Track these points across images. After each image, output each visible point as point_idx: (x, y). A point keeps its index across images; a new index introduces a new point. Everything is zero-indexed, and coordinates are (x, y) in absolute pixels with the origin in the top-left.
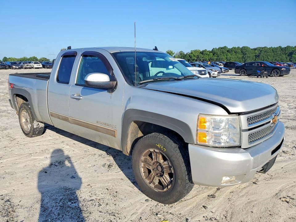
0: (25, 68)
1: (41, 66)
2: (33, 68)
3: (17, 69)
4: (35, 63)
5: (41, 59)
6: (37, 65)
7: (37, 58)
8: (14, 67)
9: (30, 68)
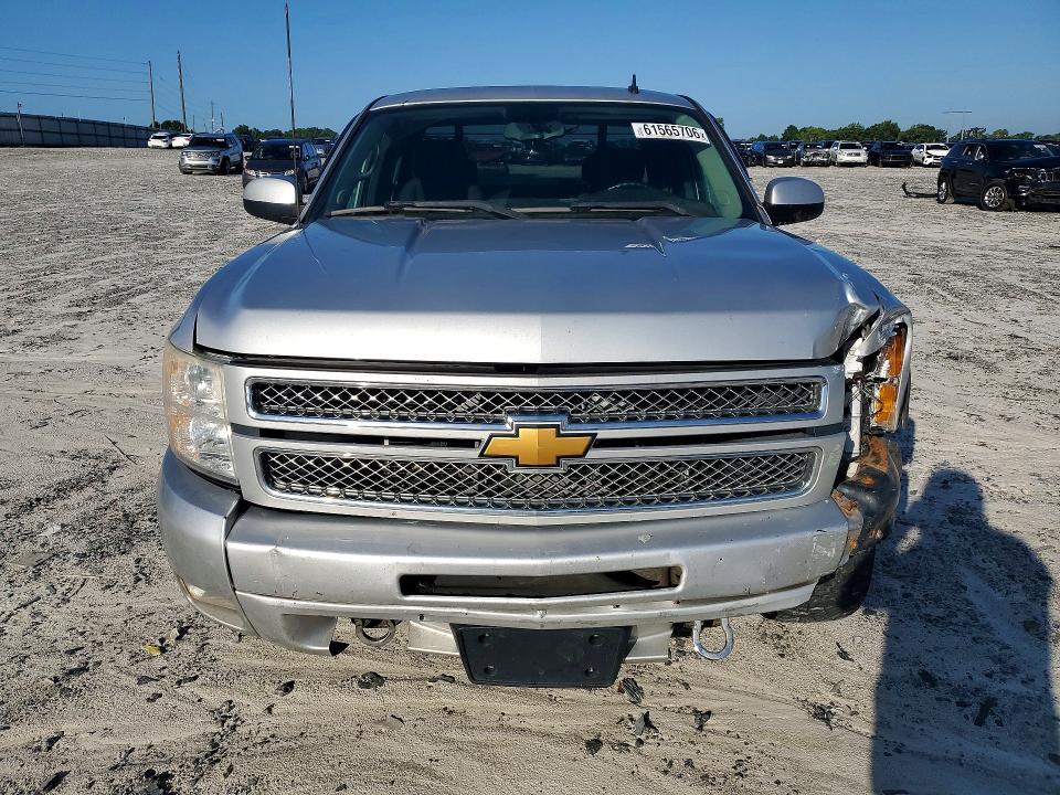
0: (808, 164)
1: (863, 158)
2: (834, 164)
3: (780, 166)
4: (843, 147)
5: (911, 132)
6: (850, 155)
7: (899, 126)
8: (772, 158)
9: (823, 164)
